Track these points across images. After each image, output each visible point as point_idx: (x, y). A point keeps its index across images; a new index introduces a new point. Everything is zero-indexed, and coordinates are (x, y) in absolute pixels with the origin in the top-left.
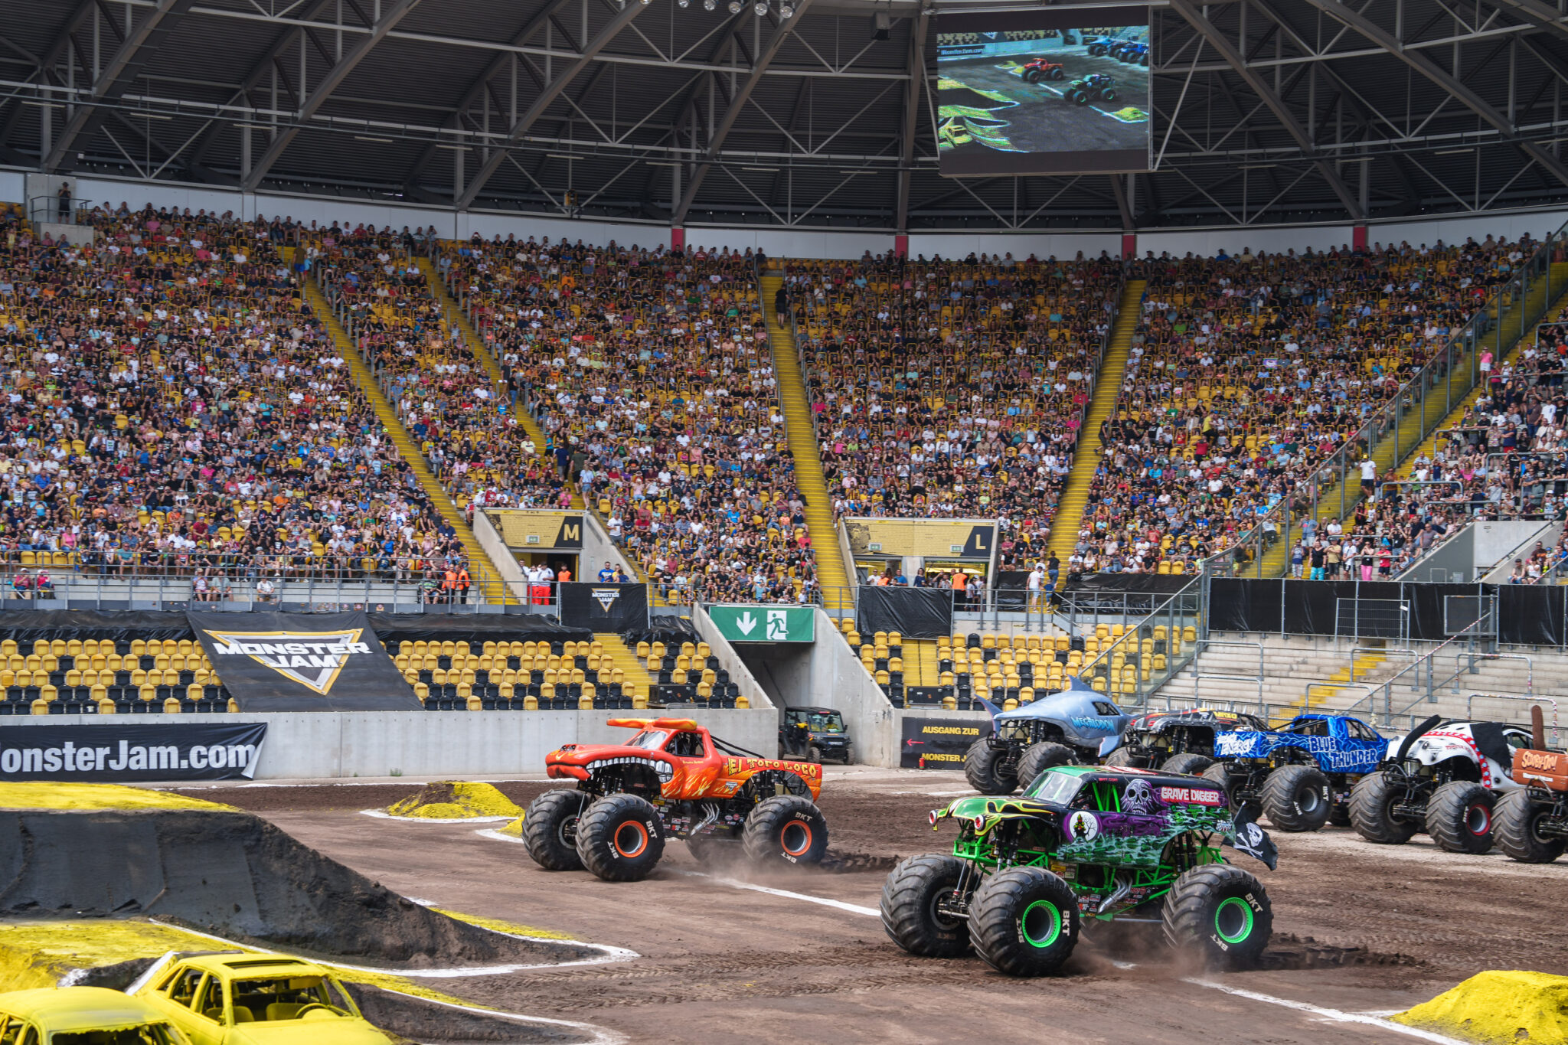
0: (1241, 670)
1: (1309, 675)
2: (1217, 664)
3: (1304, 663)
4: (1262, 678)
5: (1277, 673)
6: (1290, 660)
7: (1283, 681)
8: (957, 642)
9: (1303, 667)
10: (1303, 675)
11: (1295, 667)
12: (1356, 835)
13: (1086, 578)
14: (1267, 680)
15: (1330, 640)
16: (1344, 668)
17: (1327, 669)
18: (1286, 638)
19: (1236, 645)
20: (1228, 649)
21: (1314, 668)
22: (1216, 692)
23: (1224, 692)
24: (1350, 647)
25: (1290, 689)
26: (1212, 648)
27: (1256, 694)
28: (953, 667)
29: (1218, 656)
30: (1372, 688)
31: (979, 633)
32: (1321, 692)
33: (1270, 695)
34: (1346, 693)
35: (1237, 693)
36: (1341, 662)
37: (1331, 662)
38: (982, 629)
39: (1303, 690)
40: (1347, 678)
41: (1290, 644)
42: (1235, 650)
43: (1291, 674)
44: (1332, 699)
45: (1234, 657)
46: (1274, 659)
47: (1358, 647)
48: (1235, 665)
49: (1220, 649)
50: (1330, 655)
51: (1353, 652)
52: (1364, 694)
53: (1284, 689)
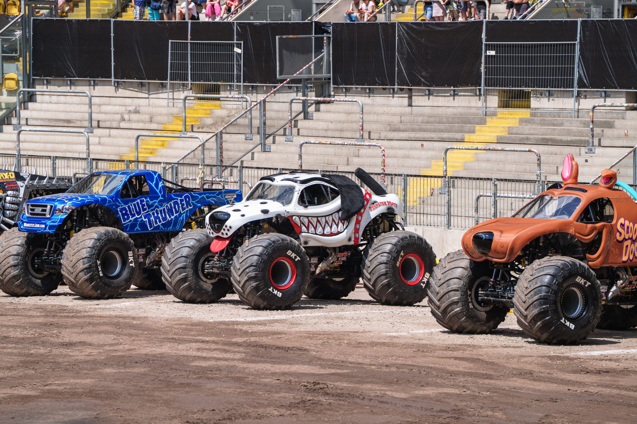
0: (69, 121)
1: (141, 126)
2: (43, 115)
3: (137, 112)
4: (91, 129)
5: (108, 124)
6: (122, 109)
7: (113, 132)
9: (134, 117)
10: (134, 126)
11: (126, 117)
12: (171, 297)
14: (97, 131)
15: (163, 86)
16: (177, 117)
17: (159, 119)
18: (118, 86)
19: (64, 94)
20: (54, 99)
21: (147, 117)
22: (42, 146)
23: (49, 146)
24: (181, 95)
25: (121, 141)
26: (39, 98)
27: (84, 147)
29: (44, 106)
30: (203, 137)
32: (153, 143)
33: (99, 148)
34: (178, 143)
35: (64, 147)
36: (175, 110)
37: (164, 111)
39: (133, 142)
40: (181, 128)
41: (122, 92)
42: (62, 99)
43: (123, 125)
44: (164, 151)
45: (61, 107)
46: (104, 108)
47: (190, 93)
48: (62, 116)
49: (47, 98)
50: (165, 102)
51: (185, 99)
52: (195, 144)
53: (115, 141)
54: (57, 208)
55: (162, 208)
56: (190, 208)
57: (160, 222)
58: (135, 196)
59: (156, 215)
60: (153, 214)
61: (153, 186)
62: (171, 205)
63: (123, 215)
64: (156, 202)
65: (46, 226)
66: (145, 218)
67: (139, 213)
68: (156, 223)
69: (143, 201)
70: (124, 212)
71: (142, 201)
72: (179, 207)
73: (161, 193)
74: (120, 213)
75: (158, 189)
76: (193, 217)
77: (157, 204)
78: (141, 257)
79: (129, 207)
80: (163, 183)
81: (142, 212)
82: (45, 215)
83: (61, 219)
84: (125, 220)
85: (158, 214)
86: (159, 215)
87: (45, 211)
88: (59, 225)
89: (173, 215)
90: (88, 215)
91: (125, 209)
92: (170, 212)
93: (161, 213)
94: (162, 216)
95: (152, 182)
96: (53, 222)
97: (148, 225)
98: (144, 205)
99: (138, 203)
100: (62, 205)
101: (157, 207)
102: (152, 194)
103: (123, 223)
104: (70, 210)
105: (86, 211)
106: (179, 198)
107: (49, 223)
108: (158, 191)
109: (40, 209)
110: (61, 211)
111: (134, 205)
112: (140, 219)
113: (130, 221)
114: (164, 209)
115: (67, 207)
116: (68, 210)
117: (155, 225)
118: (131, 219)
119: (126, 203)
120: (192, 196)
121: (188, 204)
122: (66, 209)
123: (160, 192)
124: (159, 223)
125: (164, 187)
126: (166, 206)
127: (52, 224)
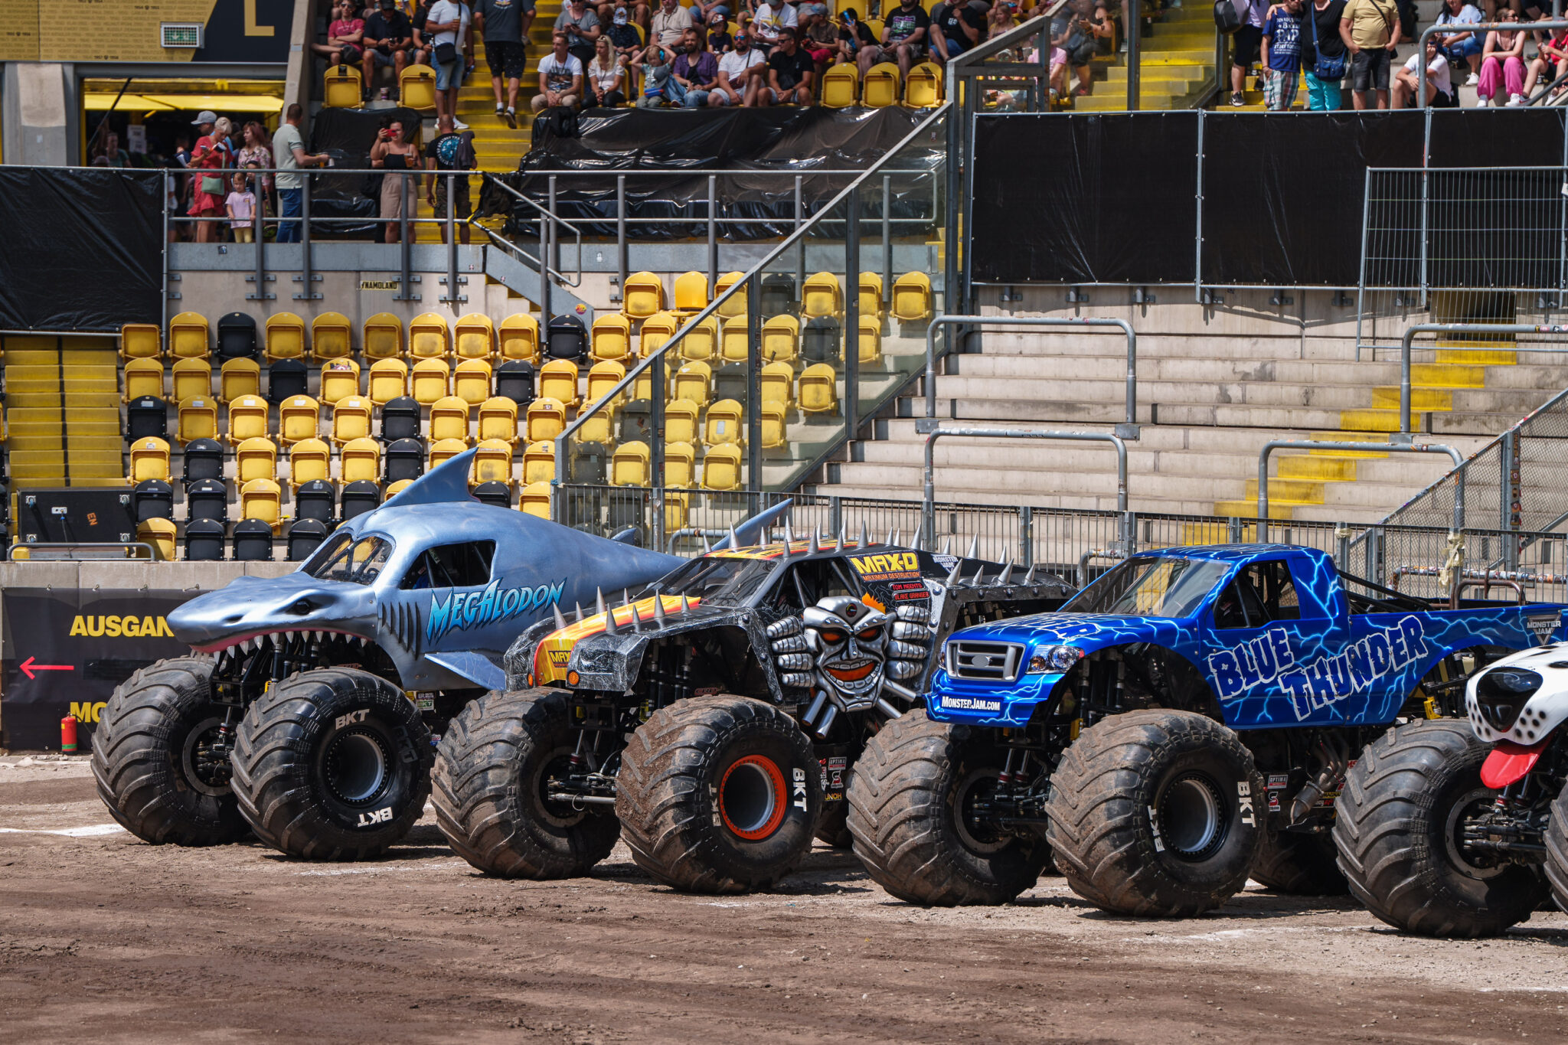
0: (1070, 406)
1: (1276, 417)
2: (996, 389)
3: (1265, 377)
4: (1132, 428)
5: (1181, 414)
6: (1222, 370)
7: (1197, 436)
8: (183, 342)
9: (1259, 391)
10: (1257, 417)
11: (1235, 391)
12: (1364, 919)
13: (593, 125)
14: (1151, 435)
15: (1344, 301)
16: (1382, 389)
17: (1331, 395)
18: (1212, 303)
19: (1060, 329)
20: (1031, 342)
21: (1295, 392)
22: (992, 478)
23: (1014, 478)
24: (1399, 326)
25: (1219, 463)
26: (987, 341)
27: (1112, 482)
28: (172, 425)
29: (1003, 364)
30: (1462, 448)
31: (254, 311)
32: (1310, 467)
33: (1155, 484)
34: (1388, 468)
35: (1055, 480)
36: (1378, 371)
37: (1346, 373)
38: (263, 298)
39: (1254, 464)
40: (1394, 422)
41: (1222, 320)
42: (1053, 342)
43: (1224, 415)
44: (1343, 491)
45: (1049, 366)
46: (1172, 368)
47: (1424, 321)
48: (1053, 392)
49: (1009, 341)
50: (1347, 349)
51: (1410, 337)
52: (1436, 469)
53: (1200, 461)
54: (1035, 654)
55: (1336, 658)
56: (1418, 656)
57: (1330, 696)
58: (1258, 622)
59: (1318, 677)
60: (1311, 673)
61: (1312, 592)
62: (1362, 647)
63: (1223, 676)
64: (1317, 639)
65: (1004, 706)
66: (1286, 687)
67: (1268, 671)
68: (1319, 700)
69: (1281, 635)
70: (1225, 667)
71: (1277, 636)
72: (1386, 654)
73: (1333, 613)
74: (1214, 671)
75: (1324, 602)
76: (1429, 685)
77: (1321, 644)
78: (1274, 799)
79: (1239, 652)
80: (1340, 583)
81: (1278, 669)
82: (1000, 674)
83: (1045, 687)
84: (1227, 690)
85: (1323, 673)
86: (1329, 678)
87: (1001, 662)
88: (1040, 703)
89: (1369, 678)
90: (1121, 675)
91: (1227, 658)
92: (1361, 667)
93: (1334, 672)
94: (1336, 679)
95: (1308, 580)
96: (1022, 694)
97: (1296, 707)
98: (1283, 648)
99: (1265, 641)
100: (1050, 647)
101: (1321, 652)
102: (1308, 616)
103: (1223, 698)
104: (1072, 662)
105: (1115, 663)
106: (1388, 628)
107: (1011, 697)
108: (1325, 608)
109: (988, 657)
110: (1044, 663)
111: (1256, 647)
112: (1272, 689)
113: (1244, 693)
114: (1342, 660)
115: (1062, 651)
116: (1066, 661)
117: (1316, 707)
118: (1244, 687)
119: (1230, 642)
120: (1427, 623)
121: (1414, 644)
122: (1059, 657)
123: (1332, 609)
124: (1326, 702)
125: (1343, 596)
126: (1346, 651)
127: (1020, 699)
